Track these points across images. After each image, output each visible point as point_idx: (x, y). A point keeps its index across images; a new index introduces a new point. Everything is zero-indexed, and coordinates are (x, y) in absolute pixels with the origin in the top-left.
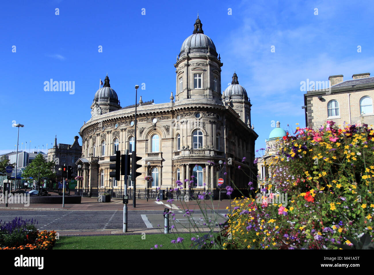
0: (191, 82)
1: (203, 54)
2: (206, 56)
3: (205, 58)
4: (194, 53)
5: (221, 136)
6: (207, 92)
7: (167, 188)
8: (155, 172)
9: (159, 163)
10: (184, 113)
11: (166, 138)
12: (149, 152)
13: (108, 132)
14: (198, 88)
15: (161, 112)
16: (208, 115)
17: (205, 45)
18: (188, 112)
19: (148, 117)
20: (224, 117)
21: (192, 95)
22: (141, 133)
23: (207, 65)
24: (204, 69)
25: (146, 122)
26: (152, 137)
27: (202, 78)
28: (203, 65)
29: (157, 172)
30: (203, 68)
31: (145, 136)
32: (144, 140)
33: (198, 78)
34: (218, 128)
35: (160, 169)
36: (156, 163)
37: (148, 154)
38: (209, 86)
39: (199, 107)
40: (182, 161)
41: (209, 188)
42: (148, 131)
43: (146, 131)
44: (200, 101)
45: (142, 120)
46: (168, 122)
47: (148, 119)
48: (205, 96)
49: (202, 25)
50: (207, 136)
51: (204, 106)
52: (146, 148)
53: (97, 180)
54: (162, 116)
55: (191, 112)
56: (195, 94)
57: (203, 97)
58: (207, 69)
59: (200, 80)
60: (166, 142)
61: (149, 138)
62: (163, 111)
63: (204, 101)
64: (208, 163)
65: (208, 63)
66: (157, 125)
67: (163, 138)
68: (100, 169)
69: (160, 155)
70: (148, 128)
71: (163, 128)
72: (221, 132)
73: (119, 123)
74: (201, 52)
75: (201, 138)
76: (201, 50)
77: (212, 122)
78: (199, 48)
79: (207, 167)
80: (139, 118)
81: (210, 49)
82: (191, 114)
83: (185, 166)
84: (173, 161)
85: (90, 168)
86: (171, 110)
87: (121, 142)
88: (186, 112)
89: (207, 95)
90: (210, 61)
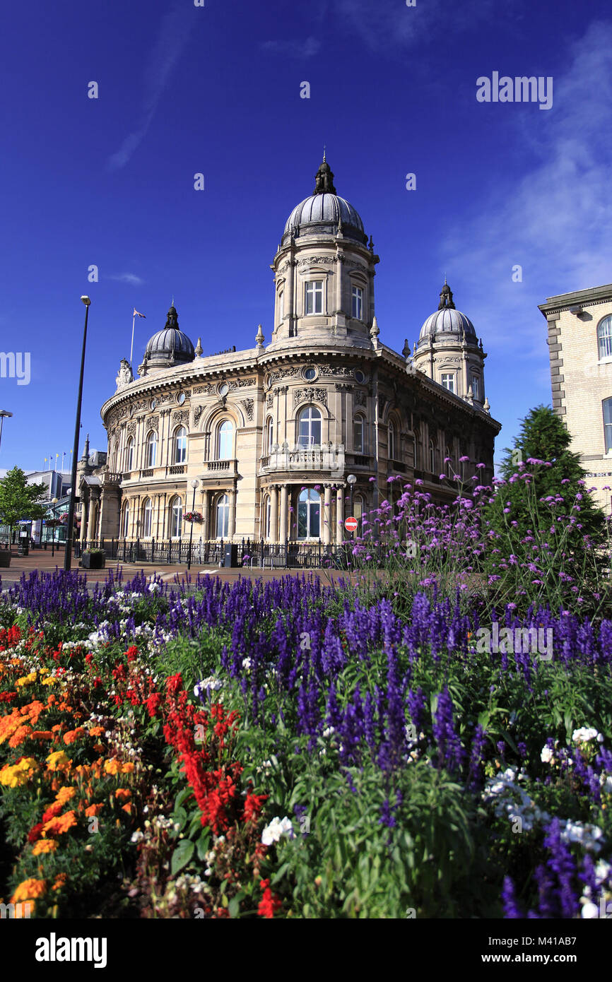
0: (300, 300)
1: (325, 237)
2: (332, 241)
3: (330, 245)
4: (307, 236)
5: (368, 420)
6: (334, 321)
7: (243, 541)
8: (224, 506)
9: (230, 483)
10: (281, 370)
11: (246, 426)
12: (212, 459)
13: (139, 419)
14: (314, 313)
15: (235, 369)
16: (334, 373)
17: (331, 218)
18: (288, 367)
19: (211, 383)
20: (376, 376)
21: (301, 330)
22: (197, 417)
23: (335, 260)
24: (327, 270)
25: (206, 393)
26: (219, 426)
27: (323, 290)
28: (326, 260)
29: (227, 505)
30: (326, 267)
31: (204, 423)
32: (202, 434)
33: (314, 291)
34: (359, 401)
35: (231, 496)
36: (223, 483)
37: (209, 464)
38: (338, 307)
39: (312, 354)
40: (273, 479)
41: (331, 540)
42: (210, 412)
43: (207, 413)
44: (315, 341)
45: (199, 390)
46: (251, 392)
47: (211, 386)
48: (328, 329)
49: (333, 176)
50: (329, 419)
51: (321, 351)
52: (207, 451)
53: (117, 523)
54: (239, 380)
55: (295, 366)
56: (308, 328)
57: (325, 332)
58: (336, 269)
59: (319, 295)
60: (245, 436)
61: (213, 429)
62: (238, 367)
63: (325, 341)
64: (328, 483)
65: (336, 257)
66: (228, 399)
67: (239, 427)
68: (123, 498)
69: (232, 466)
70: (211, 408)
71: (240, 406)
72: (366, 411)
73: (158, 399)
74: (323, 233)
75: (317, 426)
76: (323, 228)
77: (342, 388)
78: (318, 225)
79: (327, 491)
80: (193, 386)
81: (342, 224)
82: (295, 371)
83: (278, 489)
84: (259, 478)
85: (102, 495)
86: (255, 363)
87: (160, 439)
88: (284, 368)
89: (334, 327)
90: (342, 250)
